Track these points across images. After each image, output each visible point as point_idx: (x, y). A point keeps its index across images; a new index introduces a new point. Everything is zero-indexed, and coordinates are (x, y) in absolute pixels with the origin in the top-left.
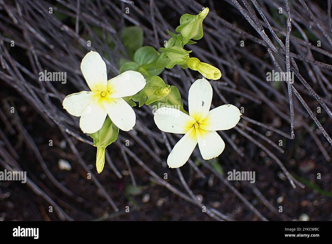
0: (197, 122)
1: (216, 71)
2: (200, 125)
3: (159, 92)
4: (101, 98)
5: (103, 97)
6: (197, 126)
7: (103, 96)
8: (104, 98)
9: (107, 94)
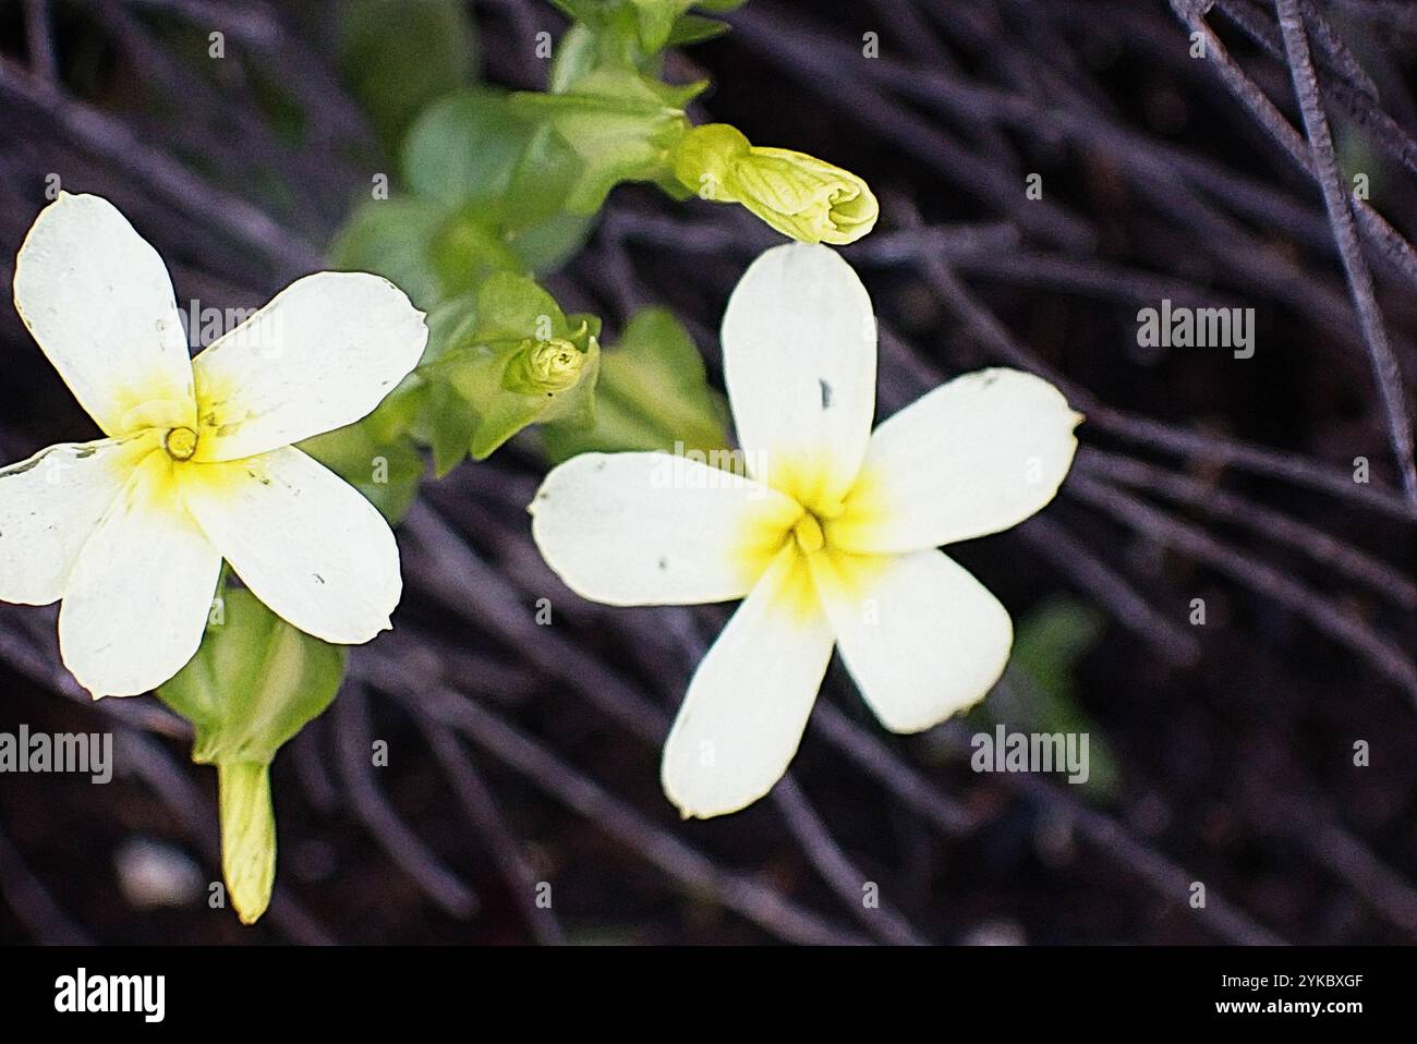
0: (809, 511)
1: (842, 186)
2: (835, 531)
3: (525, 376)
4: (171, 471)
5: (183, 460)
6: (809, 534)
7: (183, 454)
8: (188, 462)
9: (200, 440)
